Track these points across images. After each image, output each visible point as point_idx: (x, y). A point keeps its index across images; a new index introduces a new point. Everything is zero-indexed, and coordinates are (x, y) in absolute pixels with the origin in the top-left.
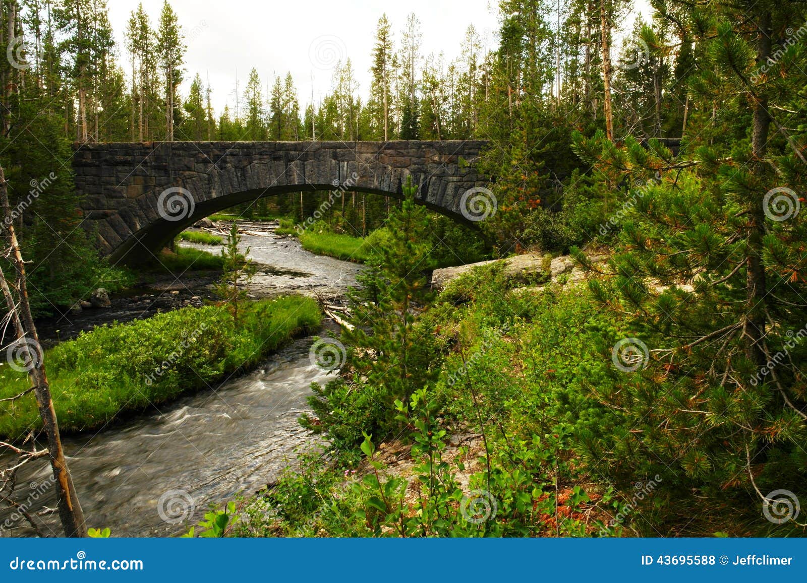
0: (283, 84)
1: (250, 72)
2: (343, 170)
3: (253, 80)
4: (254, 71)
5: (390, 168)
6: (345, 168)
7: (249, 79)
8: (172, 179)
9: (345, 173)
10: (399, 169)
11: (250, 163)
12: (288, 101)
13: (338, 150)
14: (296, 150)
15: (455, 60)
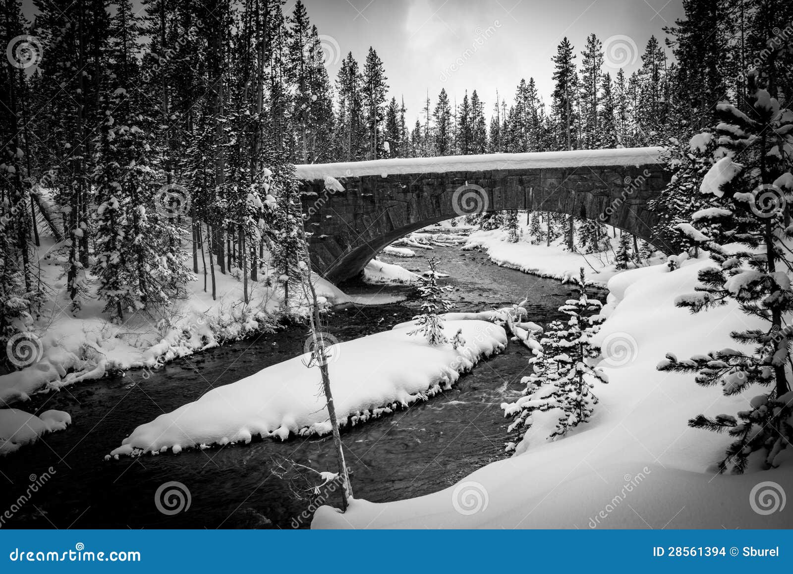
0: (470, 102)
1: (439, 93)
2: (529, 195)
3: (442, 100)
4: (443, 92)
5: (573, 192)
6: (531, 194)
7: (438, 101)
8: (377, 208)
9: (531, 198)
10: (583, 193)
11: (444, 191)
12: (475, 118)
13: (524, 177)
14: (485, 178)
15: (637, 73)
